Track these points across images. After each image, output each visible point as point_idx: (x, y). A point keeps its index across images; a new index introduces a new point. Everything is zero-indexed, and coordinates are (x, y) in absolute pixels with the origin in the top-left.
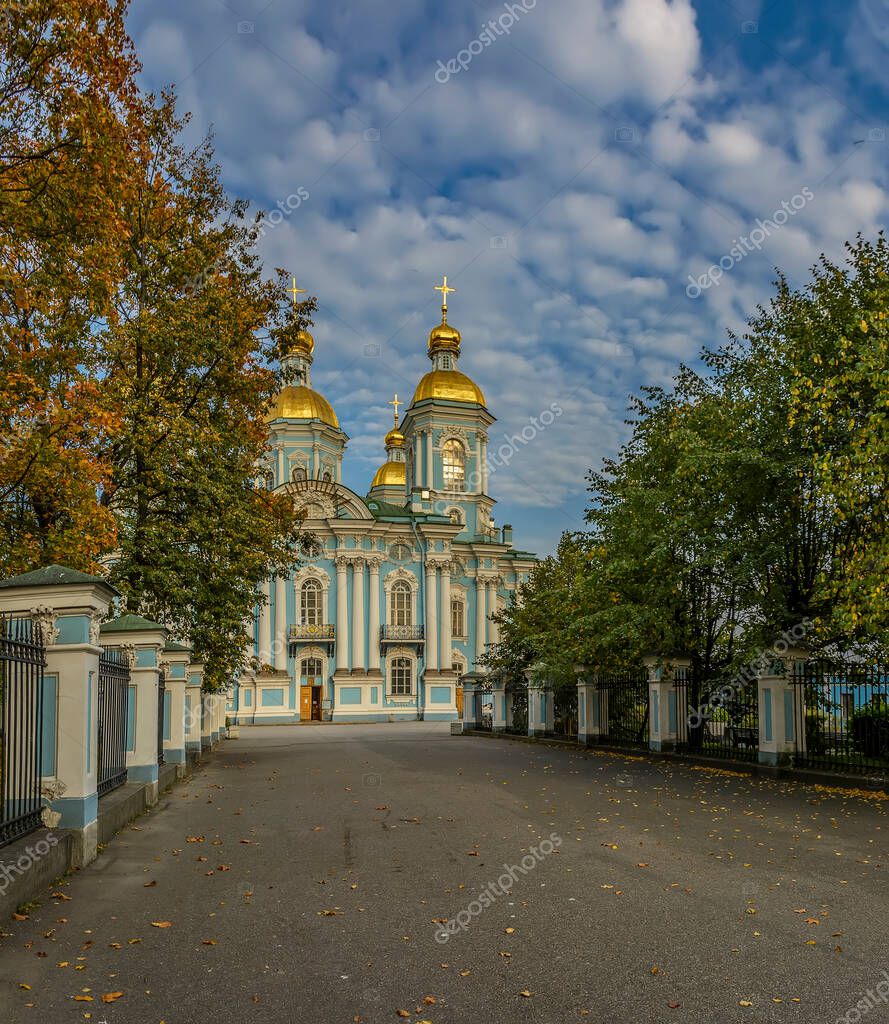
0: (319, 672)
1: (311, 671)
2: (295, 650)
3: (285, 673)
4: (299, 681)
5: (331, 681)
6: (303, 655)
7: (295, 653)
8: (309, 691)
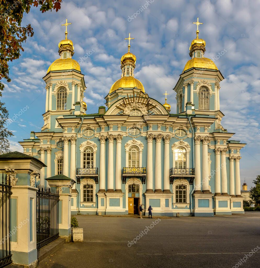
0: (138, 191)
1: (134, 190)
2: (125, 180)
3: (120, 191)
4: (127, 195)
5: (144, 196)
6: (129, 182)
7: (125, 181)
8: (132, 200)
